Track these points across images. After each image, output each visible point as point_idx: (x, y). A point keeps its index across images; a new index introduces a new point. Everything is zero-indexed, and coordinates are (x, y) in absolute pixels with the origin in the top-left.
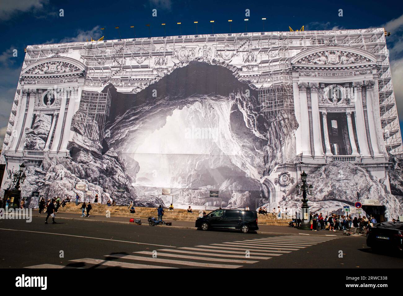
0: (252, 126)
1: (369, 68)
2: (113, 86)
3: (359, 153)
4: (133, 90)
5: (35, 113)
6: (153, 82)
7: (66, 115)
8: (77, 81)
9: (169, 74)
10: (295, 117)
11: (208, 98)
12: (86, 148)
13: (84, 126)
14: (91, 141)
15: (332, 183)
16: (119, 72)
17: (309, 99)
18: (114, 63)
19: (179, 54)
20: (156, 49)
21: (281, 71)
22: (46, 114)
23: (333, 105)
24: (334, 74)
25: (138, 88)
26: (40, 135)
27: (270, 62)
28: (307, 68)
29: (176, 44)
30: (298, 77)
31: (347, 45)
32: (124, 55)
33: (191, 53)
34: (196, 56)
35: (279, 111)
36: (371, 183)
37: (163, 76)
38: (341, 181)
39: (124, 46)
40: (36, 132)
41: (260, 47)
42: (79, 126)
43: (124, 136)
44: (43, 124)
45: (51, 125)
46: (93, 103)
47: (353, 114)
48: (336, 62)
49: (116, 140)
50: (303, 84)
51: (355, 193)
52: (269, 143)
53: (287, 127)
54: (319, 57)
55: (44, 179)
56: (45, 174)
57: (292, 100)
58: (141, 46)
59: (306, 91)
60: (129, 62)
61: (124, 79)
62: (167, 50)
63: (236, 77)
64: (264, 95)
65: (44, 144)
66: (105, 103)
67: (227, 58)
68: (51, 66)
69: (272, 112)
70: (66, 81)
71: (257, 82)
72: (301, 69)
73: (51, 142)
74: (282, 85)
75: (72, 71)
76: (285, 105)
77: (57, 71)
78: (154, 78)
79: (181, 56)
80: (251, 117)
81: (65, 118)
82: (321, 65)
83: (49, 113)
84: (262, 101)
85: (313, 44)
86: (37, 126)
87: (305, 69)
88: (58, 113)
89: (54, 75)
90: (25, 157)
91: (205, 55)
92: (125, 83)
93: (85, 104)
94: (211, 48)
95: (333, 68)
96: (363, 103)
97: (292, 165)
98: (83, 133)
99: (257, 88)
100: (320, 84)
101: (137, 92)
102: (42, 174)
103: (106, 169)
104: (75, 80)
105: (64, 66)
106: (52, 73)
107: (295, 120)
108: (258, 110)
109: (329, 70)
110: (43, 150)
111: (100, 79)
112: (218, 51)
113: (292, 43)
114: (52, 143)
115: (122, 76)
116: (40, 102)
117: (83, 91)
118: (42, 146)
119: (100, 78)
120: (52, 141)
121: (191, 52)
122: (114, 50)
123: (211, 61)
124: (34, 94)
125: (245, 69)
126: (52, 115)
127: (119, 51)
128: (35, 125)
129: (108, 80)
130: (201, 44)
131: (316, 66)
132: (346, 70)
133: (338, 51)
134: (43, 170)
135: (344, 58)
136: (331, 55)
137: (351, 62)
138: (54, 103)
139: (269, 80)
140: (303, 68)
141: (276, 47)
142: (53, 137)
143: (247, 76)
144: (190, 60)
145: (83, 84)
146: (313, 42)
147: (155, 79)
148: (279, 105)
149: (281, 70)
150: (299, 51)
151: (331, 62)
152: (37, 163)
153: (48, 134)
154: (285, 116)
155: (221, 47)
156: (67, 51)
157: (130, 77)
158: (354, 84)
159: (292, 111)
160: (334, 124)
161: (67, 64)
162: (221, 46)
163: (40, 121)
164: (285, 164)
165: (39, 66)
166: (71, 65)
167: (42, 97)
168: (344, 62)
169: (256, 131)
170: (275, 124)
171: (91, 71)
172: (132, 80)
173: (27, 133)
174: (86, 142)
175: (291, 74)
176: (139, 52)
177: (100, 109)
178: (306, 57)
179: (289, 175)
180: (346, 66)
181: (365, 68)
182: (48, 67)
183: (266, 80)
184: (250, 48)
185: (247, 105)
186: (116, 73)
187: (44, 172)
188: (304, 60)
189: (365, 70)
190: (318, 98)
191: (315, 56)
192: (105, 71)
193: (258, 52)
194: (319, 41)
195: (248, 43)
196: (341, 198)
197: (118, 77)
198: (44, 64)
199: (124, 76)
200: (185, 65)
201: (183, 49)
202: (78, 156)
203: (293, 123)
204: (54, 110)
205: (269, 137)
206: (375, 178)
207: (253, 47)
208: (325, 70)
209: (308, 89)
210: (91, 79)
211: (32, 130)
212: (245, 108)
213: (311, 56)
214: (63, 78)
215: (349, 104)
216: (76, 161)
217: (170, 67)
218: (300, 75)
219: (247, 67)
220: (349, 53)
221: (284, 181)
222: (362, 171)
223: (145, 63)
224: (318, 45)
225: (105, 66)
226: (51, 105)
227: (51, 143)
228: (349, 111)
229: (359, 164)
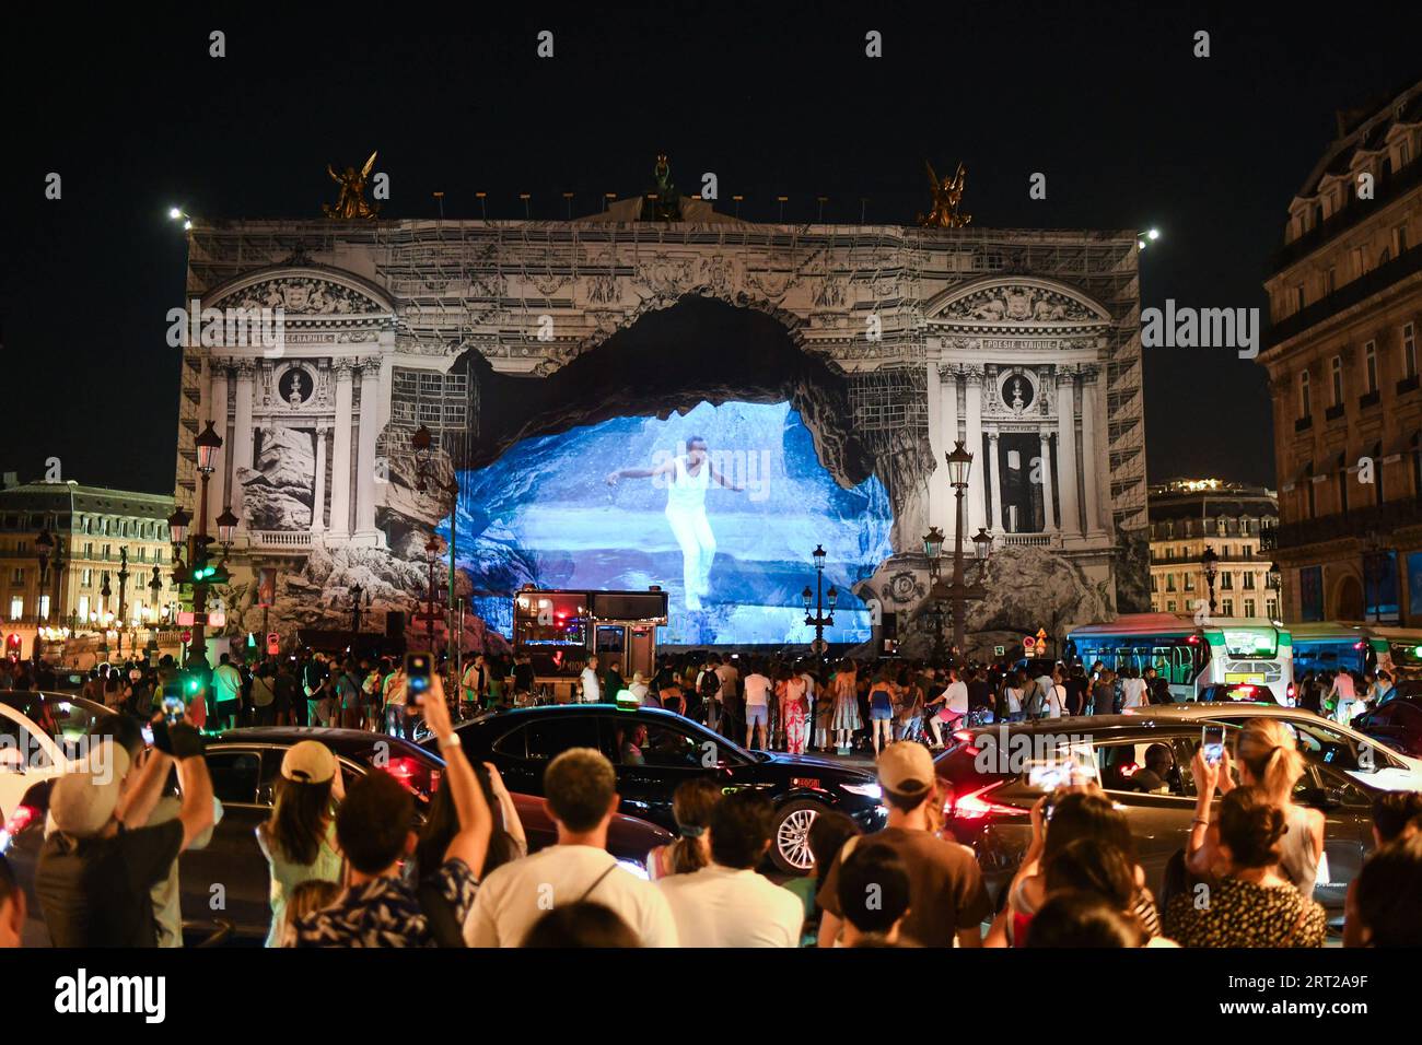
0: (834, 463)
1: (1092, 334)
2: (481, 356)
3: (1058, 528)
4: (536, 368)
5: (257, 424)
6: (588, 345)
7: (355, 432)
8: (376, 340)
9: (628, 326)
10: (929, 445)
11: (729, 392)
12: (427, 523)
13: (413, 465)
14: (438, 504)
15: (1004, 593)
16: (491, 315)
17: (961, 401)
18: (472, 289)
19: (651, 273)
20: (589, 257)
21: (902, 333)
22: (292, 429)
23: (1013, 415)
24: (1018, 344)
25: (550, 361)
26: (286, 488)
27: (877, 309)
28: (961, 328)
29: (642, 246)
30: (940, 351)
31: (1052, 273)
32: (500, 268)
33: (681, 273)
34: (697, 282)
35: (894, 430)
36: (1083, 591)
37: (613, 330)
38: (1024, 590)
39: (497, 241)
40: (271, 477)
41: (853, 268)
42: (398, 466)
43: (528, 487)
44: (290, 458)
45: (316, 459)
46: (431, 401)
47: (1054, 436)
48: (1025, 315)
49: (505, 500)
50: (949, 367)
51: (1049, 612)
52: (870, 505)
53: (911, 471)
54: (989, 301)
55: (320, 606)
56: (319, 593)
57: (923, 405)
58: (547, 246)
59: (955, 384)
60: (516, 288)
61: (507, 337)
62: (618, 260)
63: (795, 340)
64: (861, 391)
65: (309, 515)
66: (463, 402)
67: (773, 291)
68: (291, 290)
69: (879, 431)
70: (345, 338)
71: (846, 358)
72: (946, 331)
73: (327, 508)
74: (903, 368)
75: (357, 311)
76: (907, 419)
77: (313, 308)
78: (588, 334)
79: (657, 280)
80: (831, 442)
81: (355, 443)
82: (990, 321)
83: (302, 425)
84: (856, 405)
85: (977, 266)
86: (272, 464)
87: (957, 331)
88: (330, 425)
89: (304, 318)
90: (254, 549)
91: (718, 281)
92: (513, 348)
93: (408, 405)
94: (734, 262)
95: (1018, 329)
96: (1075, 413)
97: (921, 555)
98: (412, 485)
99: (845, 373)
100: (987, 366)
101: (549, 373)
102: (310, 592)
103: (487, 573)
104: (371, 337)
105: (331, 294)
106: (297, 312)
107: (929, 453)
108: (846, 425)
109: (1008, 335)
110: (308, 529)
111: (439, 333)
112: (751, 270)
113: (929, 260)
114: (329, 512)
115: (501, 328)
116: (267, 393)
117: (395, 368)
118: (305, 518)
119: (440, 330)
120: (328, 504)
121: (682, 270)
122: (469, 251)
123: (734, 297)
124: (250, 373)
125: (816, 323)
126: (312, 431)
127: (484, 254)
128: (265, 459)
129: (463, 339)
130: (708, 251)
131: (980, 324)
132: (1044, 335)
133: (1031, 288)
134: (311, 581)
135: (1042, 306)
136: (1014, 298)
137: (1055, 316)
138: (312, 397)
139: (873, 353)
140: (951, 327)
141: (891, 267)
142: (328, 495)
143: (822, 340)
144: (681, 292)
145: (393, 348)
146: (978, 260)
147: (593, 338)
148: (894, 418)
149: (902, 330)
150: (944, 284)
151: (1013, 314)
152: (292, 564)
153: (313, 484)
154: (908, 444)
155: (757, 260)
156: (331, 248)
157: (526, 332)
158: (1058, 371)
159: (923, 431)
160: (1014, 461)
161: (339, 287)
162: (757, 258)
163: (276, 447)
164: (906, 554)
165: (251, 288)
166: (352, 292)
167: (274, 380)
168: (1042, 315)
169: (842, 476)
170: (886, 463)
171: (408, 310)
172: (531, 339)
173: (244, 482)
174: (424, 507)
175: (925, 342)
176: (542, 263)
177: (452, 419)
178: (958, 302)
179: (914, 579)
180: (1045, 325)
181: (1083, 334)
182: (282, 294)
183: (866, 353)
184: (830, 267)
185: (822, 412)
186: (482, 319)
187: (316, 587)
188: (954, 310)
189: (1084, 338)
190: (982, 401)
191: (979, 298)
192: (449, 310)
193: (848, 280)
194: (991, 260)
195: (823, 252)
196: (1021, 624)
197: (490, 330)
198: (268, 283)
199: (506, 328)
200: (668, 303)
201: (662, 262)
202: (408, 542)
203: (925, 458)
204: (316, 417)
205: (870, 491)
206: (1089, 581)
207: (837, 266)
208: (999, 335)
209: (961, 380)
210: (414, 332)
211: (257, 474)
212: (817, 420)
213: (970, 298)
214: (333, 328)
215: (1047, 414)
216: (404, 558)
217: (629, 307)
218: (943, 346)
219: (822, 316)
220: (1055, 294)
221: (903, 592)
222: (1066, 567)
223: (564, 293)
224: (989, 270)
225: (449, 295)
226: (305, 403)
227: (327, 512)
228: (1045, 431)
229: (1059, 552)
